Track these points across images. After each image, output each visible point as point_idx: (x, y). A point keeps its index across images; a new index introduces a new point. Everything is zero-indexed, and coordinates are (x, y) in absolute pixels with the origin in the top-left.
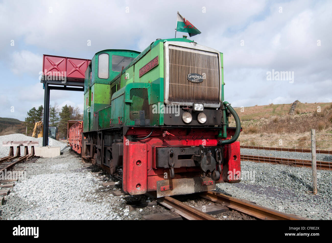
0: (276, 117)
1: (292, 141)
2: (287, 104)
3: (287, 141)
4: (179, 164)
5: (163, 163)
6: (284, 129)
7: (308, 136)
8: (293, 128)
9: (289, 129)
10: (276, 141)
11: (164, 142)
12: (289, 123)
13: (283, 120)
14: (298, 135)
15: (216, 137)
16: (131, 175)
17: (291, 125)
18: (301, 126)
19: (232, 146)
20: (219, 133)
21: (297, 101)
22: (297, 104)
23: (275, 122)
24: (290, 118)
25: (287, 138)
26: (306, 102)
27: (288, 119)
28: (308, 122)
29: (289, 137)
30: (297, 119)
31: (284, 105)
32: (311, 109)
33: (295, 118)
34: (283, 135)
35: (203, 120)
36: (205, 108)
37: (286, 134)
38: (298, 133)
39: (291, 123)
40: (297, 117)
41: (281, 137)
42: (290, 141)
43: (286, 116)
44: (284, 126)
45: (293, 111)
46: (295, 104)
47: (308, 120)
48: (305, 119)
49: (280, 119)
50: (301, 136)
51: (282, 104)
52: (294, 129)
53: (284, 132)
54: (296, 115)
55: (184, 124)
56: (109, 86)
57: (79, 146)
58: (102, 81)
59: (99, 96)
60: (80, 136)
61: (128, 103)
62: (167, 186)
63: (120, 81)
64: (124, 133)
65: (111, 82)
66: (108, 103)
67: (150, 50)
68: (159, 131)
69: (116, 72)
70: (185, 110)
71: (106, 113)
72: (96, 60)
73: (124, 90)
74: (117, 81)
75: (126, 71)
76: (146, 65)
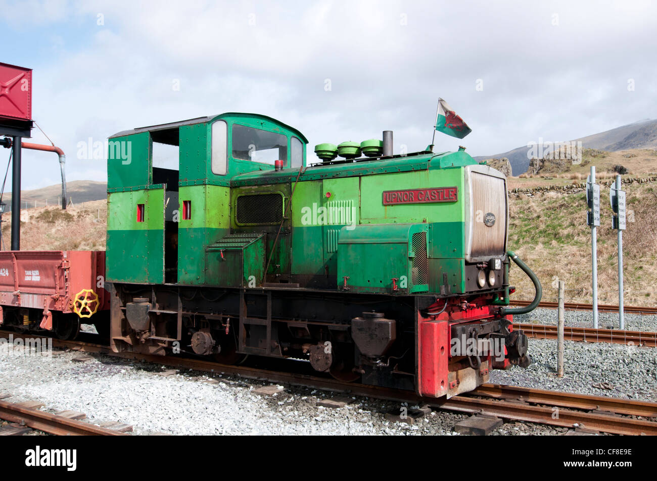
15: (489, 303)
16: (435, 369)
20: (495, 297)
35: (493, 281)
55: (477, 289)
56: (228, 190)
57: (47, 312)
58: (218, 181)
59: (213, 212)
60: (54, 286)
61: (411, 258)
62: (455, 381)
63: (290, 193)
64: (418, 305)
65: (232, 182)
66: (228, 227)
67: (426, 170)
68: (452, 302)
69: (237, 160)
70: (479, 268)
71: (252, 253)
72: (209, 134)
73: (405, 237)
74: (270, 189)
75: (321, 180)
76: (414, 191)
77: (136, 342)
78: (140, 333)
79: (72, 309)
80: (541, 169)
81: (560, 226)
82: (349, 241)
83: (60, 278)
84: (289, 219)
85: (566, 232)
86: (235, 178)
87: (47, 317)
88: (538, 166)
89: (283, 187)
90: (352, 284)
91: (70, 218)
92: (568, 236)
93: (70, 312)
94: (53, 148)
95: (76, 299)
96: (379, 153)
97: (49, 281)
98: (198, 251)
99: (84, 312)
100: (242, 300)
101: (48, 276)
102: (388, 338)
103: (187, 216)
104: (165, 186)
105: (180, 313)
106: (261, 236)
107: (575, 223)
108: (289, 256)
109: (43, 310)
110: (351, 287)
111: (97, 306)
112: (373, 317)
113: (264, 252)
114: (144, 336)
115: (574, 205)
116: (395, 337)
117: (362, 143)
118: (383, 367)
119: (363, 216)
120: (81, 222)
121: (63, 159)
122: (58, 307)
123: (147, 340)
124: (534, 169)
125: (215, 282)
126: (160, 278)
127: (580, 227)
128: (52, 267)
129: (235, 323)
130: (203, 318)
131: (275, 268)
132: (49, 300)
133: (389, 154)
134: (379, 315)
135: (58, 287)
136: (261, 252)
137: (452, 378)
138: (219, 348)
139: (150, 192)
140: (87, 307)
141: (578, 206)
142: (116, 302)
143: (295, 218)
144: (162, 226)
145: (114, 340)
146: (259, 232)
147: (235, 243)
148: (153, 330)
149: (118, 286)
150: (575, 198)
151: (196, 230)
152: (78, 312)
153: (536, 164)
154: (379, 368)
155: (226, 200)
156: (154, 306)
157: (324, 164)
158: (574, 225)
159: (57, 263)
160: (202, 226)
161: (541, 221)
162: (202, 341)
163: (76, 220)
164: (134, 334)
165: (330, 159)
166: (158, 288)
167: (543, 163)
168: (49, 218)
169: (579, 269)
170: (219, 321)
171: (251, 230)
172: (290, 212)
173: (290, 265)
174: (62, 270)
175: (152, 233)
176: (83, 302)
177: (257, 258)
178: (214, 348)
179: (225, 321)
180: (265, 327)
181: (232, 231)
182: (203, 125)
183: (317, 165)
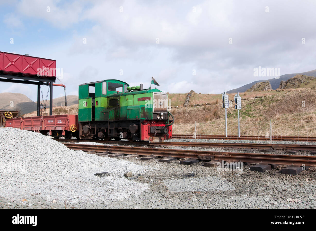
0: (174, 109)
1: (186, 130)
2: (182, 94)
3: (183, 130)
4: (156, 132)
5: (152, 131)
6: (181, 121)
7: (198, 126)
8: (187, 119)
9: (184, 120)
10: (175, 130)
11: (151, 125)
12: (184, 115)
13: (179, 112)
14: (191, 125)
15: (165, 124)
16: (144, 134)
17: (186, 117)
18: (193, 118)
19: (170, 126)
20: (166, 122)
21: (192, 92)
22: (192, 94)
23: (173, 114)
24: (185, 111)
25: (183, 127)
26: (200, 93)
27: (184, 112)
28: (199, 115)
29: (185, 127)
30: (191, 111)
31: (179, 94)
32: (204, 101)
33: (189, 111)
34: (180, 125)
35: (162, 118)
36: (164, 114)
37: (182, 125)
38: (191, 124)
39: (186, 115)
40: (191, 110)
41: (178, 127)
42: (185, 130)
43: (182, 109)
44: (181, 118)
45: (187, 102)
46: (190, 95)
47: (199, 113)
48: (197, 112)
49: (177, 111)
50: (193, 126)
51: (178, 94)
52: (189, 120)
53: (180, 123)
54: (190, 108)
55: (157, 119)
56: (107, 98)
57: (64, 131)
58: (104, 96)
59: (103, 104)
60: (65, 124)
61: (140, 112)
62: (152, 139)
63: (120, 99)
64: (141, 121)
65: (108, 96)
66: (107, 107)
67: (145, 93)
68: (150, 121)
69: (109, 91)
70: (158, 115)
71: (111, 113)
72: (101, 85)
73: (139, 107)
74: (116, 98)
75: (126, 96)
76: (143, 98)
77: (86, 136)
78: (86, 134)
79: (70, 130)
80: (285, 86)
81: (250, 110)
82: (129, 109)
83: (67, 122)
84: (119, 105)
85: (252, 113)
86: (109, 95)
87: (63, 132)
88: (284, 85)
89: (118, 97)
90: (130, 118)
91: (66, 112)
92: (252, 114)
93: (69, 130)
94: (62, 85)
95: (71, 127)
96: (139, 89)
97: (64, 123)
98: (99, 113)
99: (73, 130)
100: (109, 123)
101: (64, 122)
102: (136, 129)
103: (97, 105)
104: (92, 97)
105: (95, 128)
106: (113, 109)
107: (256, 109)
108: (119, 114)
109: (62, 130)
110: (129, 119)
111: (76, 129)
112: (133, 125)
113: (114, 113)
114: (87, 134)
115: (257, 102)
116: (137, 129)
117: (136, 87)
118: (136, 136)
119: (134, 104)
120: (71, 113)
121: (65, 89)
122: (66, 129)
123: (88, 135)
124: (282, 87)
125: (103, 120)
126: (91, 120)
127: (257, 111)
128: (65, 119)
129: (107, 129)
130: (101, 129)
131: (117, 116)
132: (64, 127)
133: (141, 89)
134: (134, 124)
135: (66, 124)
136: (113, 113)
137: (151, 138)
138: (105, 136)
139: (89, 99)
140: (74, 129)
141: (258, 103)
142: (81, 126)
143: (121, 105)
144: (91, 107)
145: (81, 136)
146: (113, 108)
147: (108, 111)
148: (89, 133)
149: (81, 122)
150: (258, 100)
151: (99, 108)
152: (72, 130)
153: (283, 84)
154: (135, 136)
155: (106, 101)
156: (90, 127)
157: (129, 92)
158: (255, 110)
159: (66, 118)
160: (100, 107)
161: (244, 109)
162: (100, 134)
163: (68, 112)
164: (85, 134)
165: (130, 91)
166: (91, 122)
167: (287, 83)
168: (58, 112)
169: (248, 126)
170: (104, 129)
171: (112, 108)
172: (120, 103)
173: (120, 116)
174: (67, 119)
175: (89, 109)
176: (73, 128)
177: (112, 114)
178: (103, 136)
179: (105, 129)
180: (113, 129)
181: (108, 108)
182: (100, 83)
183: (127, 92)
